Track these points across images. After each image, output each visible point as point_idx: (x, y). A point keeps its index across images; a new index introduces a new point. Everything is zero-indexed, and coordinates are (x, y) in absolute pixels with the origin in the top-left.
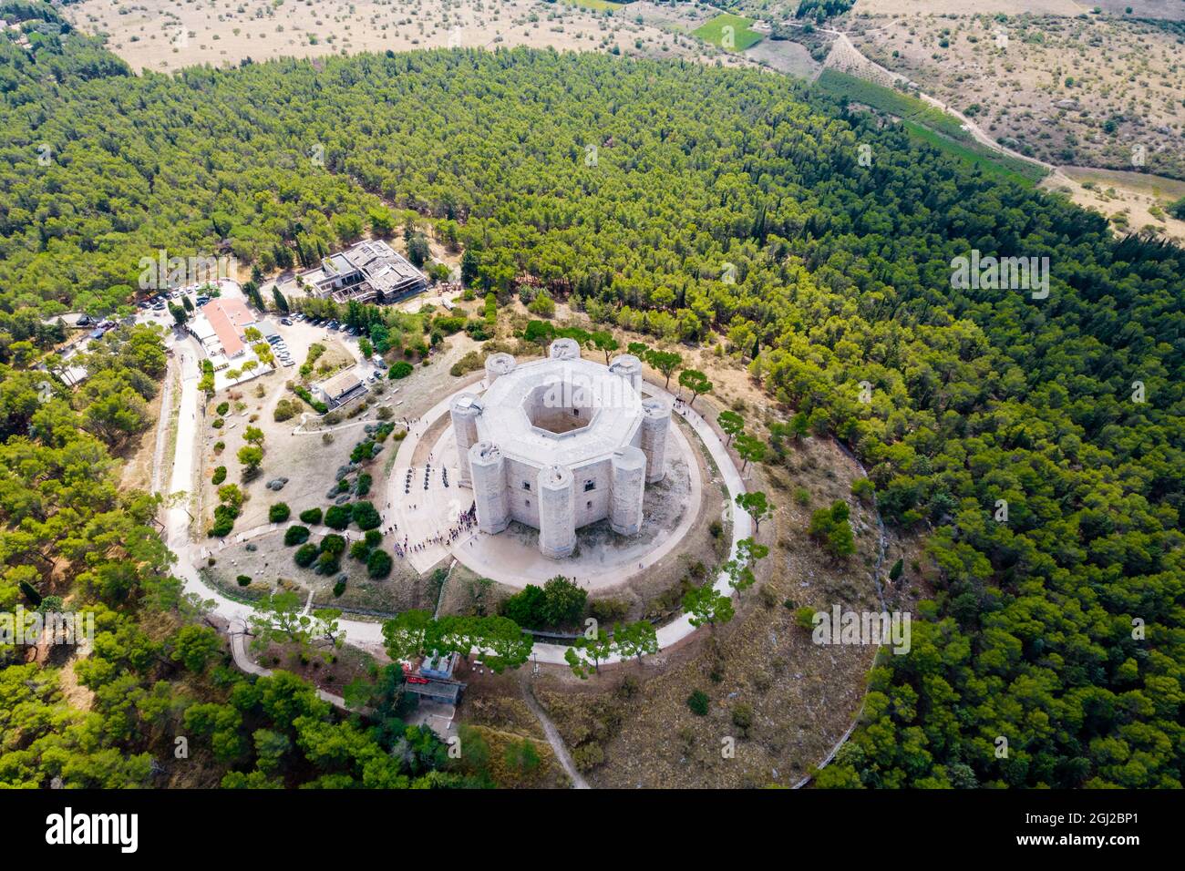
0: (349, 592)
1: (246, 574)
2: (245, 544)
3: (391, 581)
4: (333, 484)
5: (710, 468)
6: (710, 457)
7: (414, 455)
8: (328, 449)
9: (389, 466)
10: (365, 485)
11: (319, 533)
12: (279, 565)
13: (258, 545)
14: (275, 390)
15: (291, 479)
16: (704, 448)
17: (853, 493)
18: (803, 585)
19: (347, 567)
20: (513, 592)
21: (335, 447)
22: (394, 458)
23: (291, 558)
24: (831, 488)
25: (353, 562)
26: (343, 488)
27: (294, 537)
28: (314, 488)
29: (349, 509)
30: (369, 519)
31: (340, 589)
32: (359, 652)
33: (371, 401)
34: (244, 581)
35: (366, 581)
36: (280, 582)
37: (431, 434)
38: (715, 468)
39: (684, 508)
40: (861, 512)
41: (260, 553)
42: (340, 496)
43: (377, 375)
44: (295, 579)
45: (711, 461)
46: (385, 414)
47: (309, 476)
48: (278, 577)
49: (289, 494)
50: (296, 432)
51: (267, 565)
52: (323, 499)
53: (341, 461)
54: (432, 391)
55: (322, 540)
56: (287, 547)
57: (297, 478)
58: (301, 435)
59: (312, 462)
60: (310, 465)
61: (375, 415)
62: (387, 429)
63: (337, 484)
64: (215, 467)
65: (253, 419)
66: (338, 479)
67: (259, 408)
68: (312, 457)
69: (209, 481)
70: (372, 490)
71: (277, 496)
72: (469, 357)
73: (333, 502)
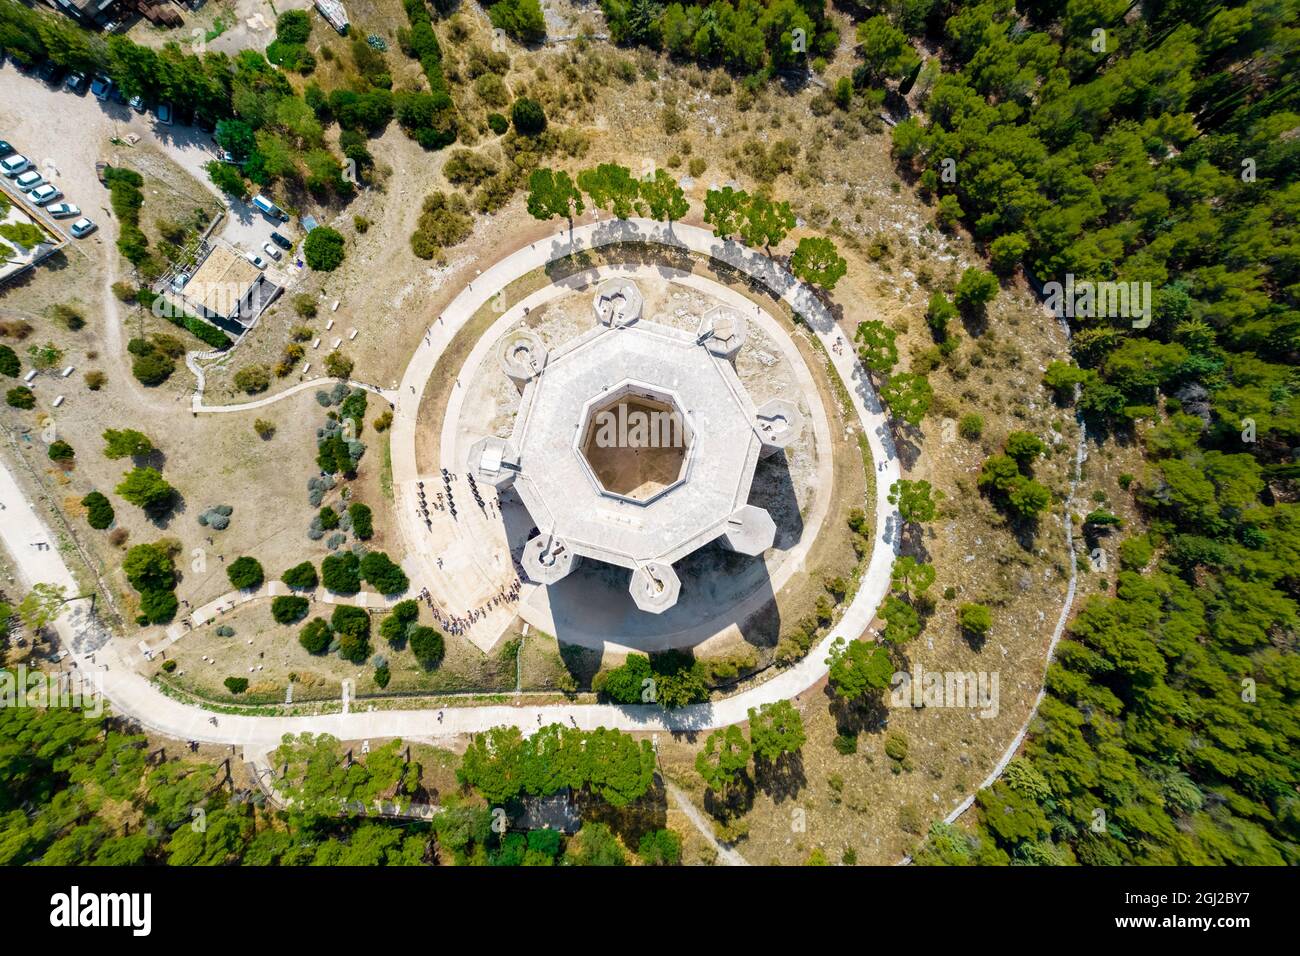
0: (396, 678)
1: (237, 674)
2: (214, 626)
3: (450, 662)
4: (312, 514)
5: (840, 406)
6: (841, 384)
7: (417, 452)
8: (272, 444)
9: (386, 478)
10: (362, 518)
11: (324, 602)
12: (282, 652)
13: (235, 626)
14: (97, 306)
15: (236, 506)
16: (831, 368)
17: (1045, 383)
18: (969, 558)
19: (380, 646)
21: (281, 438)
22: (388, 464)
23: (294, 641)
24: (1011, 384)
26: (328, 520)
27: (288, 611)
28: (281, 520)
29: (352, 560)
30: (390, 578)
31: (383, 676)
32: (435, 751)
33: (306, 337)
34: (238, 685)
35: (414, 662)
36: (293, 678)
37: (430, 408)
38: (849, 405)
39: (811, 491)
40: (1053, 414)
41: (245, 638)
42: (330, 534)
43: (278, 240)
44: (313, 669)
45: (843, 394)
46: (340, 368)
47: (263, 498)
48: (287, 671)
49: (240, 541)
50: (198, 408)
51: (262, 655)
52: (308, 543)
53: (305, 467)
54: (398, 303)
55: (331, 612)
56: (283, 627)
57: (246, 505)
58: (210, 415)
59: (257, 470)
60: (256, 477)
61: (324, 369)
62: (356, 405)
63: (317, 513)
64: (79, 497)
65: (96, 381)
66: (315, 504)
67: (92, 356)
68: (253, 461)
69: (80, 522)
70: (376, 528)
71: (227, 539)
72: (434, 204)
73: (322, 544)
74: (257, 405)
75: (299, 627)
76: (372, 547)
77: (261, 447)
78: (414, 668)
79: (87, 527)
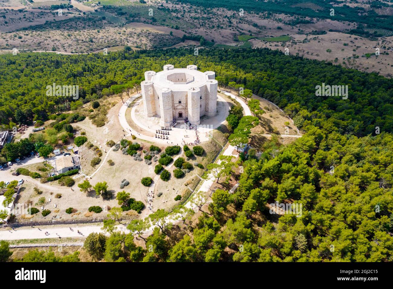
1: (175, 197)
4: (144, 162)
7: (148, 136)
9: (148, 142)
10: (154, 149)
11: (171, 168)
13: (160, 192)
14: (41, 188)
15: (125, 178)
19: (192, 162)
22: (145, 141)
25: (191, 159)
26: (149, 158)
27: (166, 177)
28: (139, 170)
29: (164, 156)
30: (174, 151)
31: (201, 167)
34: (178, 198)
35: (201, 158)
36: (186, 185)
41: (165, 191)
42: (153, 160)
44: (187, 180)
46: (111, 144)
47: (129, 172)
48: (183, 186)
49: (135, 179)
50: (90, 177)
51: (174, 189)
52: (150, 166)
53: (130, 159)
54: (108, 131)
55: (174, 166)
56: (169, 181)
57: (127, 176)
58: (95, 175)
59: (119, 170)
60: (122, 171)
61: (108, 148)
62: (124, 142)
63: (144, 160)
64: (87, 212)
65: (59, 196)
66: (142, 160)
67: (52, 194)
68: (117, 170)
69: (94, 215)
70: (160, 147)
71: (133, 184)
72: (94, 122)
73: (153, 163)
74: (103, 163)
75: (173, 177)
76: (164, 151)
77: (115, 167)
78: (203, 159)
79: (98, 214)
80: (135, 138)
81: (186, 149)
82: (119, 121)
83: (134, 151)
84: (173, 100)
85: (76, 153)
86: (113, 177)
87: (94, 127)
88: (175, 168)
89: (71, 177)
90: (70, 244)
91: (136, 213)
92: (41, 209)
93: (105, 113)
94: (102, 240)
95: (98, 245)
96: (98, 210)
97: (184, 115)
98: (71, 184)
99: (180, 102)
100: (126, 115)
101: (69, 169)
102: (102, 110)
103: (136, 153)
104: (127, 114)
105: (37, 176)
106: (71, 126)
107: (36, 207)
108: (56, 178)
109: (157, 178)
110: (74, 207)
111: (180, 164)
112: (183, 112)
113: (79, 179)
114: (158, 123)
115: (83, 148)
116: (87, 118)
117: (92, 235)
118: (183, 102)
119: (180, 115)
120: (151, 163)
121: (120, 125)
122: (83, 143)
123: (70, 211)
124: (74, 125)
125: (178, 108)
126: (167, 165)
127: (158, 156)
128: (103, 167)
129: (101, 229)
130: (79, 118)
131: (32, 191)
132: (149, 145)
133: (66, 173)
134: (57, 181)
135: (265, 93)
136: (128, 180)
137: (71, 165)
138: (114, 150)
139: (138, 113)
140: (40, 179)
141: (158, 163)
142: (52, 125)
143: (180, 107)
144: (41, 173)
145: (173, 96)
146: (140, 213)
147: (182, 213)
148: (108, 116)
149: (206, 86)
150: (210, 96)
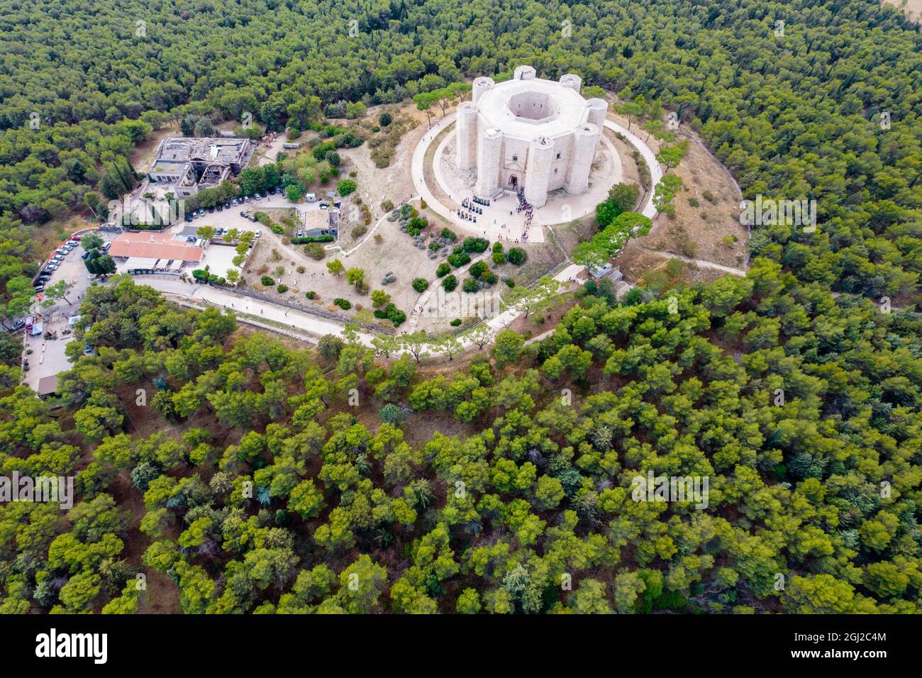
0: (517, 281)
1: (451, 320)
3: (532, 259)
4: (425, 253)
7: (446, 206)
8: (386, 243)
9: (443, 219)
10: (447, 235)
11: (462, 274)
14: (281, 250)
15: (392, 270)
19: (501, 273)
20: (594, 216)
21: (389, 238)
22: (439, 216)
25: (500, 269)
26: (435, 248)
27: (450, 286)
28: (415, 263)
29: (457, 252)
30: (477, 246)
31: (511, 284)
33: (366, 208)
34: (456, 323)
35: (519, 270)
37: (437, 193)
42: (440, 252)
46: (387, 207)
47: (400, 262)
49: (406, 276)
50: (345, 254)
52: (433, 262)
53: (407, 242)
54: (390, 181)
55: (468, 273)
57: (395, 268)
58: (353, 253)
59: (388, 255)
60: (391, 258)
61: (382, 212)
62: (407, 210)
63: (428, 249)
64: (331, 304)
65: (301, 270)
66: (424, 248)
67: (293, 264)
68: (385, 254)
69: (340, 311)
70: (457, 234)
71: (401, 283)
72: (374, 156)
73: (440, 258)
74: (368, 238)
75: (459, 288)
76: (460, 243)
77: (383, 248)
79: (343, 312)
80: (424, 206)
81: (498, 248)
82: (410, 167)
83: (416, 230)
84: (503, 153)
85: (337, 205)
86: (377, 264)
87: (372, 164)
88: (468, 276)
89: (322, 245)
90: (304, 338)
91: (392, 325)
92: (278, 281)
93: (395, 141)
94: (339, 346)
95: (333, 350)
96: (345, 305)
97: (519, 182)
98: (320, 256)
99: (515, 159)
100: (426, 155)
101: (323, 232)
102: (393, 132)
103: (418, 234)
104: (429, 155)
105: (278, 231)
106: (337, 157)
107: (272, 277)
108: (302, 242)
109: (437, 283)
110: (318, 292)
111: (477, 272)
112: (519, 176)
113: (331, 252)
114: (474, 185)
115: (346, 202)
116: (366, 143)
117: (329, 337)
118: (521, 160)
119: (514, 180)
120: (435, 257)
121: (410, 174)
122: (349, 193)
123: (311, 296)
124: (343, 154)
125: (511, 167)
126: (458, 266)
127: (450, 249)
128: (368, 244)
129: (342, 333)
130: (354, 141)
131: (270, 253)
132: (441, 225)
133: (317, 237)
134: (302, 247)
135: (731, 157)
136: (395, 275)
137: (326, 226)
138: (389, 220)
139: (447, 157)
140: (282, 237)
141: (445, 261)
142: (312, 144)
143: (514, 167)
144: (284, 227)
145: (503, 145)
146: (397, 326)
147: (447, 345)
148: (399, 148)
149: (573, 136)
150: (577, 157)
